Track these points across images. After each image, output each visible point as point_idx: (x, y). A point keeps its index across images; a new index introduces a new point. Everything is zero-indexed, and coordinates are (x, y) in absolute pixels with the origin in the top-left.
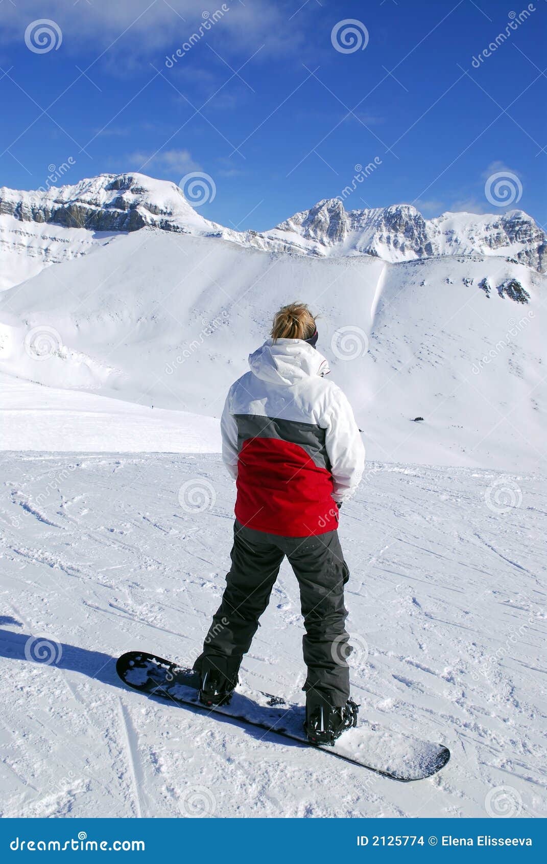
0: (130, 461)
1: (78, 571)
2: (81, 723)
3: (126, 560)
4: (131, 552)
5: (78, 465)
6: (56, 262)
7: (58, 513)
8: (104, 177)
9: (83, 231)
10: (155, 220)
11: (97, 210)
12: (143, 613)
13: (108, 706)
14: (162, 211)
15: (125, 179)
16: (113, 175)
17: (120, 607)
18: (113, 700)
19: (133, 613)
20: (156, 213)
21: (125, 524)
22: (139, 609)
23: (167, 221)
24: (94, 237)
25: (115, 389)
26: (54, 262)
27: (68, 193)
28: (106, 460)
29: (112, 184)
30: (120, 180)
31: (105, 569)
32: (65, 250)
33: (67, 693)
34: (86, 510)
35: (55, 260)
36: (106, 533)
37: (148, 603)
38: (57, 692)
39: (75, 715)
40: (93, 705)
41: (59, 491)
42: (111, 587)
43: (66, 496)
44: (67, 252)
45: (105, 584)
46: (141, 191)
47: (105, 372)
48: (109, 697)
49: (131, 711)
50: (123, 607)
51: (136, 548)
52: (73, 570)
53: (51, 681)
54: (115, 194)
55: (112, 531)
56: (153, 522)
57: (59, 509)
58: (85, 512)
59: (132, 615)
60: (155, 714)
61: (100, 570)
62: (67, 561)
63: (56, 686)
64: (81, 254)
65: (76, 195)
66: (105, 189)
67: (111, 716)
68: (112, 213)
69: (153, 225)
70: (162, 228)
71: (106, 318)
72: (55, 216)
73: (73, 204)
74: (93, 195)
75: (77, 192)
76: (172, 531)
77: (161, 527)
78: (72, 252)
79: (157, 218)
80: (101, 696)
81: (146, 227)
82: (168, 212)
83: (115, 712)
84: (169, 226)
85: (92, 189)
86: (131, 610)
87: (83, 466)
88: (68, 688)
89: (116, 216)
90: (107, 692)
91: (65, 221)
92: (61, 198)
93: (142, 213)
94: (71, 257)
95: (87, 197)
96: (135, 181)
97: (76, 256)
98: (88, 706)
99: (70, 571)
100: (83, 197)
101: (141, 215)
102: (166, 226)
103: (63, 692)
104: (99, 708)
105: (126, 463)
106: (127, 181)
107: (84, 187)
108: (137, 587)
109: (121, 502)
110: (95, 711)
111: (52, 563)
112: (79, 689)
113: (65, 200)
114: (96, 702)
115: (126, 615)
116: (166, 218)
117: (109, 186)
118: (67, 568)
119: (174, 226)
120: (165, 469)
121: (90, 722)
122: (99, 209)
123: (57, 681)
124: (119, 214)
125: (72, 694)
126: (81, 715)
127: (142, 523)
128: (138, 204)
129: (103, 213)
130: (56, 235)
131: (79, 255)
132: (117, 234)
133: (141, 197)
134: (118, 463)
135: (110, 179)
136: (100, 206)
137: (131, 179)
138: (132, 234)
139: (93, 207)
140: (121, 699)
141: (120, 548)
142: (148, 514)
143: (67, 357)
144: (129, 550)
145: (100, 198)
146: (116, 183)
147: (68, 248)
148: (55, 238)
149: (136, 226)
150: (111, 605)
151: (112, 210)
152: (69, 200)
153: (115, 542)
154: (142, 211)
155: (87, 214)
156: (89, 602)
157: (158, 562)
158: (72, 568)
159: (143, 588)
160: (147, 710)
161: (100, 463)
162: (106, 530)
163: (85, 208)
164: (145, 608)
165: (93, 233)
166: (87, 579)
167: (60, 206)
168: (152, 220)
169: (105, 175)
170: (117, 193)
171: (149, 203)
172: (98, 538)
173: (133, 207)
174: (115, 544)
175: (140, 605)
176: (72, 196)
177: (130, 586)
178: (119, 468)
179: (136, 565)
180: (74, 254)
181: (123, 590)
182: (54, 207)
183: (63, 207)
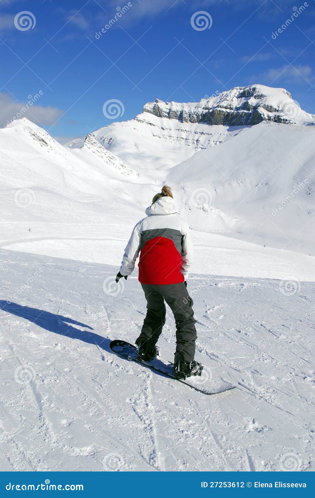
0: (250, 284)
1: (217, 357)
2: (221, 462)
3: (249, 354)
4: (252, 348)
5: (216, 284)
6: (203, 148)
7: (204, 316)
8: (236, 89)
9: (221, 126)
10: (270, 116)
11: (231, 112)
12: (262, 393)
13: (238, 454)
14: (275, 109)
15: (250, 89)
16: (242, 88)
17: (245, 386)
18: (242, 451)
19: (255, 392)
20: (271, 111)
21: (249, 328)
22: (259, 389)
23: (279, 116)
24: (228, 130)
25: (239, 233)
26: (202, 149)
27: (211, 102)
28: (234, 282)
29: (241, 93)
30: (247, 90)
31: (235, 358)
32: (209, 140)
33: (211, 440)
34: (222, 316)
35: (203, 147)
36: (236, 333)
37: (265, 386)
38: (205, 438)
39: (216, 456)
40: (228, 451)
41: (204, 301)
42: (239, 371)
43: (209, 305)
44: (210, 141)
45: (235, 369)
46: (261, 97)
47: (233, 222)
48: (239, 448)
49: (254, 461)
50: (247, 386)
51: (256, 346)
52: (214, 356)
53: (201, 429)
54: (243, 100)
55: (240, 332)
56: (268, 328)
57: (205, 314)
58: (222, 317)
59: (254, 393)
60: (271, 467)
61: (231, 358)
62: (210, 349)
63: (204, 434)
64: (219, 142)
65: (217, 103)
66: (236, 97)
67: (241, 462)
68: (241, 113)
69: (269, 120)
70: (275, 121)
71: (234, 184)
72: (203, 118)
73: (215, 109)
74: (228, 102)
75: (218, 101)
76: (281, 336)
77: (273, 333)
78: (214, 142)
79: (272, 115)
80: (234, 446)
81: (264, 121)
82: (280, 110)
83: (243, 459)
84: (281, 119)
85: (227, 98)
86: (253, 389)
87: (219, 285)
88: (212, 437)
89: (243, 115)
90: (238, 444)
91: (210, 121)
92: (207, 106)
93: (261, 112)
94: (212, 144)
95: (224, 104)
96: (257, 90)
97: (216, 144)
98: (225, 451)
99: (212, 356)
100: (221, 104)
101: (261, 113)
102: (278, 120)
103: (209, 439)
104: (232, 454)
105: (247, 285)
106: (251, 91)
107: (223, 97)
108: (257, 373)
109: (245, 312)
110: (229, 456)
111: (201, 350)
112: (219, 439)
113: (210, 107)
114: (230, 450)
115: (250, 392)
116: (277, 114)
117: (239, 96)
118: (210, 354)
119: (284, 119)
120: (275, 291)
121: (226, 463)
122: (232, 111)
123: (204, 430)
124: (245, 114)
125: (214, 441)
126: (220, 457)
127: (260, 328)
128: (259, 106)
129: (235, 114)
130: (204, 131)
131: (218, 143)
132: (243, 128)
133: (261, 101)
134: (243, 285)
135: (240, 90)
136: (233, 109)
137: (254, 89)
138: (254, 127)
139: (228, 110)
140: (247, 451)
141: (245, 345)
142: (264, 322)
143: (208, 210)
144: (251, 346)
145: (233, 103)
146: (244, 92)
147: (210, 138)
148: (203, 133)
149: (257, 121)
150: (239, 383)
151: (241, 111)
152: (213, 107)
153: (242, 340)
154: (261, 110)
155: (224, 115)
156: (225, 379)
157: (271, 357)
158: (213, 355)
159: (261, 375)
160: (265, 462)
161: (230, 284)
162: (235, 331)
163: (223, 111)
164: (263, 389)
165: (228, 127)
166: (223, 364)
167: (207, 111)
168: (268, 116)
169: (237, 88)
170: (244, 100)
171: (266, 104)
172: (230, 336)
173: (255, 108)
174: (241, 341)
175: (259, 386)
176: (215, 104)
177: (252, 372)
178: (243, 288)
179: (256, 358)
180: (215, 142)
181: (248, 374)
182: (203, 112)
183: (209, 111)
